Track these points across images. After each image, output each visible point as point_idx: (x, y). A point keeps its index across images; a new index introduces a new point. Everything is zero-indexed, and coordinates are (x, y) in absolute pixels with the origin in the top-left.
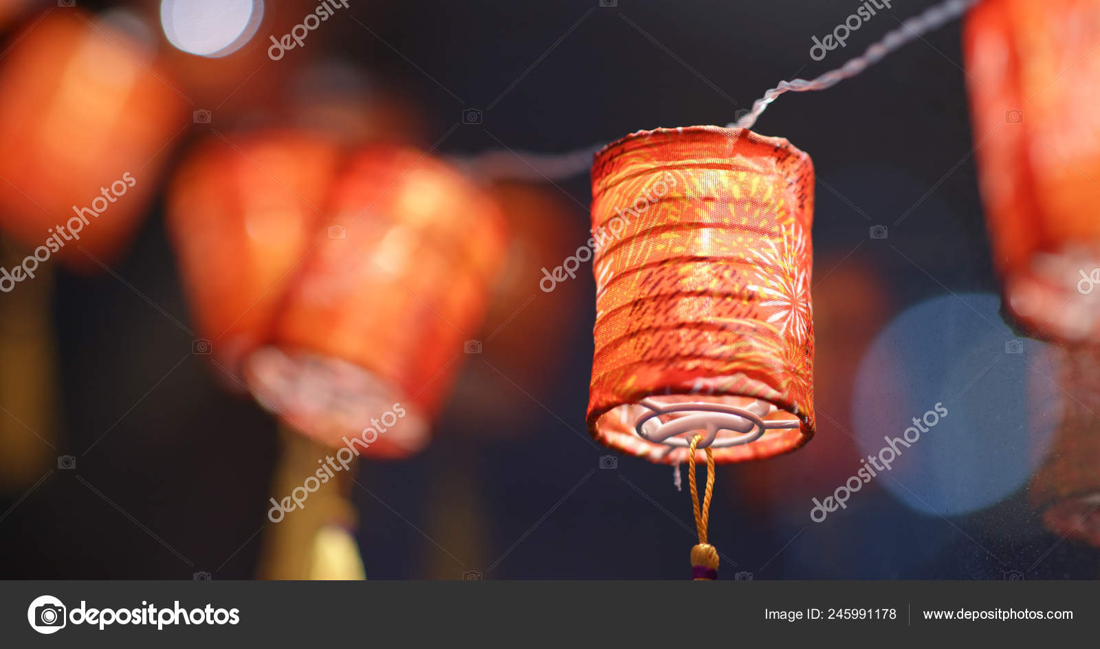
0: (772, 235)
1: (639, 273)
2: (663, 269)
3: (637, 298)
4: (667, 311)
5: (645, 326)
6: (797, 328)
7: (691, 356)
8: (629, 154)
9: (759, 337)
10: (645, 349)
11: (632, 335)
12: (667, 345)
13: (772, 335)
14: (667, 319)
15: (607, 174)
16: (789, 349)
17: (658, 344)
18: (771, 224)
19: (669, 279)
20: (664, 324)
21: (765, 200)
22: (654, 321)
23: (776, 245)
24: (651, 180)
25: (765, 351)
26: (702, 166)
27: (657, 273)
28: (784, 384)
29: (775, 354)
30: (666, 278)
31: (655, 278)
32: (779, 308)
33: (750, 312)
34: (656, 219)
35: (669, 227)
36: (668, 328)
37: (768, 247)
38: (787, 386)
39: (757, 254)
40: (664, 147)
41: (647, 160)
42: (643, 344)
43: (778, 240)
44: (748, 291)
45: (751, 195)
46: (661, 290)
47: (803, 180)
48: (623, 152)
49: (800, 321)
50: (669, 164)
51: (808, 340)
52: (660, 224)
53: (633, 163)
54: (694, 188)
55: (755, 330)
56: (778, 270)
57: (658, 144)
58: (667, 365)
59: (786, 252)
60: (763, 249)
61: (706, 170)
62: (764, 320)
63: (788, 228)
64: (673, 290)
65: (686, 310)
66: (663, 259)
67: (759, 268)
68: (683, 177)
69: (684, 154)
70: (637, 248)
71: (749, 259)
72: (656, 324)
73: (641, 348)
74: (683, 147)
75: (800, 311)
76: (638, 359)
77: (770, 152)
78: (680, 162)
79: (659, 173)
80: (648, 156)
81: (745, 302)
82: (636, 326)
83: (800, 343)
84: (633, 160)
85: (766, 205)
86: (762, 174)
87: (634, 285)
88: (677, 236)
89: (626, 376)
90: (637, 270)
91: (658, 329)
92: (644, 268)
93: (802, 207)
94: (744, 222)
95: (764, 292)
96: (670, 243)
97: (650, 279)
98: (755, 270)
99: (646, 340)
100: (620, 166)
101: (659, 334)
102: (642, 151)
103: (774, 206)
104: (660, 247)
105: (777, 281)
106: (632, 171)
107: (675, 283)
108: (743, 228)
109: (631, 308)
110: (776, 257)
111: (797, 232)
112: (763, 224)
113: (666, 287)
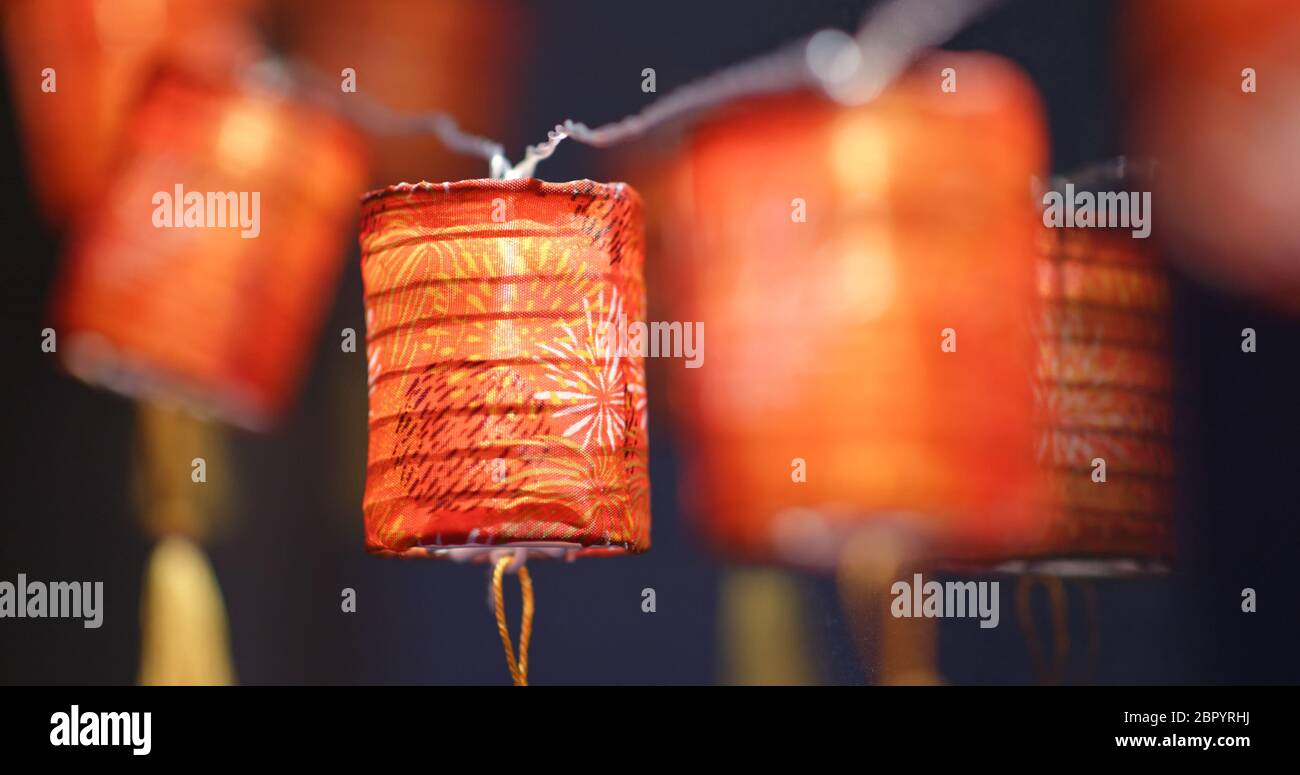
0: (569, 316)
1: (404, 377)
2: (429, 377)
3: (403, 411)
4: (434, 435)
5: (411, 452)
6: (610, 432)
7: (466, 493)
8: (390, 213)
9: (552, 460)
10: (412, 482)
11: (398, 462)
12: (436, 480)
13: (572, 453)
14: (434, 446)
15: (372, 231)
16: (594, 466)
17: (426, 476)
18: (569, 300)
19: (437, 390)
20: (431, 453)
21: (558, 271)
22: (420, 446)
23: (575, 330)
24: (414, 254)
25: (558, 477)
26: (474, 235)
27: (425, 380)
28: (588, 514)
29: (572, 478)
30: (432, 390)
31: (422, 387)
32: (585, 413)
33: (541, 424)
34: (420, 308)
35: (435, 321)
36: (436, 458)
37: (562, 334)
38: (594, 514)
39: (546, 349)
40: (429, 209)
41: (411, 224)
42: (410, 474)
43: (578, 322)
44: (536, 400)
45: (540, 268)
46: (428, 404)
47: (616, 224)
48: (384, 209)
49: (614, 419)
50: (436, 231)
51: (627, 439)
52: (424, 316)
53: (395, 228)
54: (464, 265)
55: (546, 451)
56: (576, 363)
57: (422, 205)
58: (438, 507)
59: (590, 331)
60: (556, 339)
61: (479, 240)
62: (559, 434)
63: (593, 299)
64: (442, 405)
65: (455, 435)
66: (430, 363)
67: (551, 367)
68: (452, 252)
69: (453, 218)
70: (402, 343)
71: (535, 357)
72: (422, 452)
73: (408, 479)
74: (451, 209)
75: (612, 406)
76: (405, 494)
77: (565, 203)
78: (449, 230)
79: (422, 246)
80: (411, 218)
81: (533, 416)
82: (400, 454)
83: (614, 449)
84: (394, 223)
85: (560, 277)
86: (554, 235)
87: (399, 393)
88: (444, 332)
89: (393, 515)
90: (402, 373)
91: (425, 457)
92: (410, 371)
93: (616, 259)
94: (530, 307)
95: (559, 397)
96: (437, 342)
97: (416, 389)
98: (547, 371)
99: (412, 469)
100: (380, 227)
101: (427, 464)
102: (404, 212)
103: (571, 276)
104: (426, 346)
105: (576, 379)
106: (393, 238)
107: (446, 394)
108: (527, 315)
109: (397, 423)
110: (574, 347)
111: (607, 301)
112: (555, 306)
113: (433, 400)
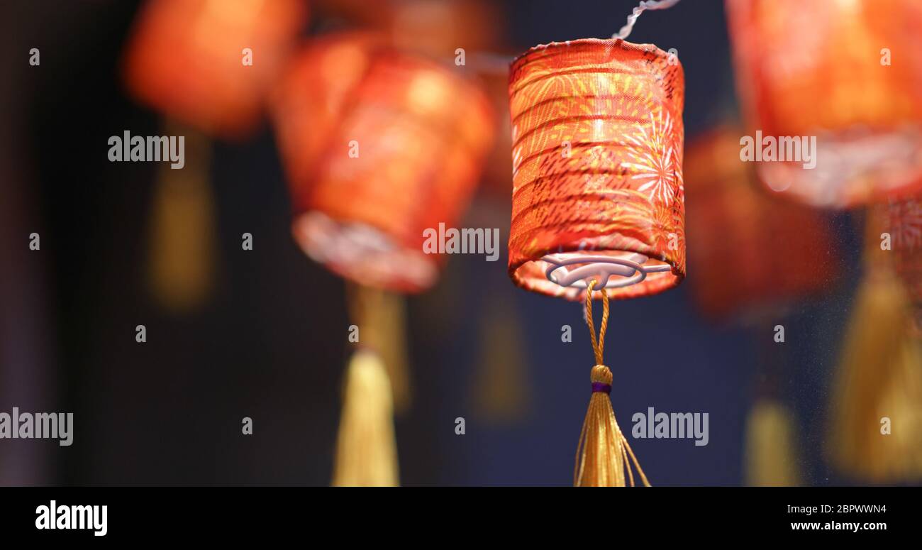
0: (642, 122)
1: (539, 158)
2: (556, 154)
3: (538, 178)
4: (559, 187)
5: (543, 199)
6: (665, 194)
7: (578, 221)
8: (531, 64)
9: (632, 204)
10: (543, 218)
11: (534, 207)
12: (559, 214)
13: (643, 201)
14: (558, 194)
15: (517, 80)
16: (656, 211)
17: (553, 212)
18: (642, 112)
19: (560, 161)
20: (556, 197)
21: (636, 94)
22: (549, 195)
23: (646, 130)
24: (546, 85)
25: (635, 214)
26: (585, 71)
27: (552, 157)
28: (652, 238)
29: (643, 216)
30: (558, 161)
31: (550, 161)
32: (648, 179)
33: (624, 184)
34: (550, 115)
35: (559, 121)
36: (559, 200)
37: (639, 131)
38: (656, 240)
39: (629, 138)
40: (556, 57)
41: (545, 68)
42: (542, 213)
43: (647, 126)
44: (622, 168)
45: (625, 91)
46: (554, 170)
47: (669, 76)
48: (527, 62)
49: (667, 188)
50: (561, 70)
51: (675, 202)
52: (553, 118)
53: (534, 71)
54: (579, 89)
55: (628, 198)
56: (646, 149)
57: (552, 55)
58: (559, 230)
59: (655, 133)
60: (634, 134)
61: (588, 74)
62: (636, 189)
63: (656, 115)
64: (563, 170)
65: (571, 186)
66: (557, 146)
67: (630, 149)
68: (571, 81)
69: (572, 62)
70: (537, 138)
71: (622, 143)
72: (551, 198)
73: (541, 216)
74: (571, 56)
75: (667, 179)
76: (538, 225)
77: (640, 56)
78: (568, 69)
79: (552, 79)
80: (544, 64)
81: (620, 177)
82: (536, 201)
83: (667, 205)
84: (533, 69)
85: (637, 98)
86: (634, 74)
87: (536, 167)
88: (566, 127)
89: (530, 239)
90: (537, 155)
91: (552, 201)
92: (545, 152)
93: (670, 97)
94: (619, 113)
95: (636, 167)
96: (561, 133)
97: (547, 162)
98: (628, 151)
99: (544, 210)
100: (524, 74)
101: (553, 205)
102: (540, 61)
103: (644, 98)
104: (554, 137)
105: (646, 158)
106: (533, 77)
107: (565, 164)
108: (618, 118)
109: (534, 186)
110: (645, 139)
111: (664, 117)
112: (634, 114)
113: (558, 168)
